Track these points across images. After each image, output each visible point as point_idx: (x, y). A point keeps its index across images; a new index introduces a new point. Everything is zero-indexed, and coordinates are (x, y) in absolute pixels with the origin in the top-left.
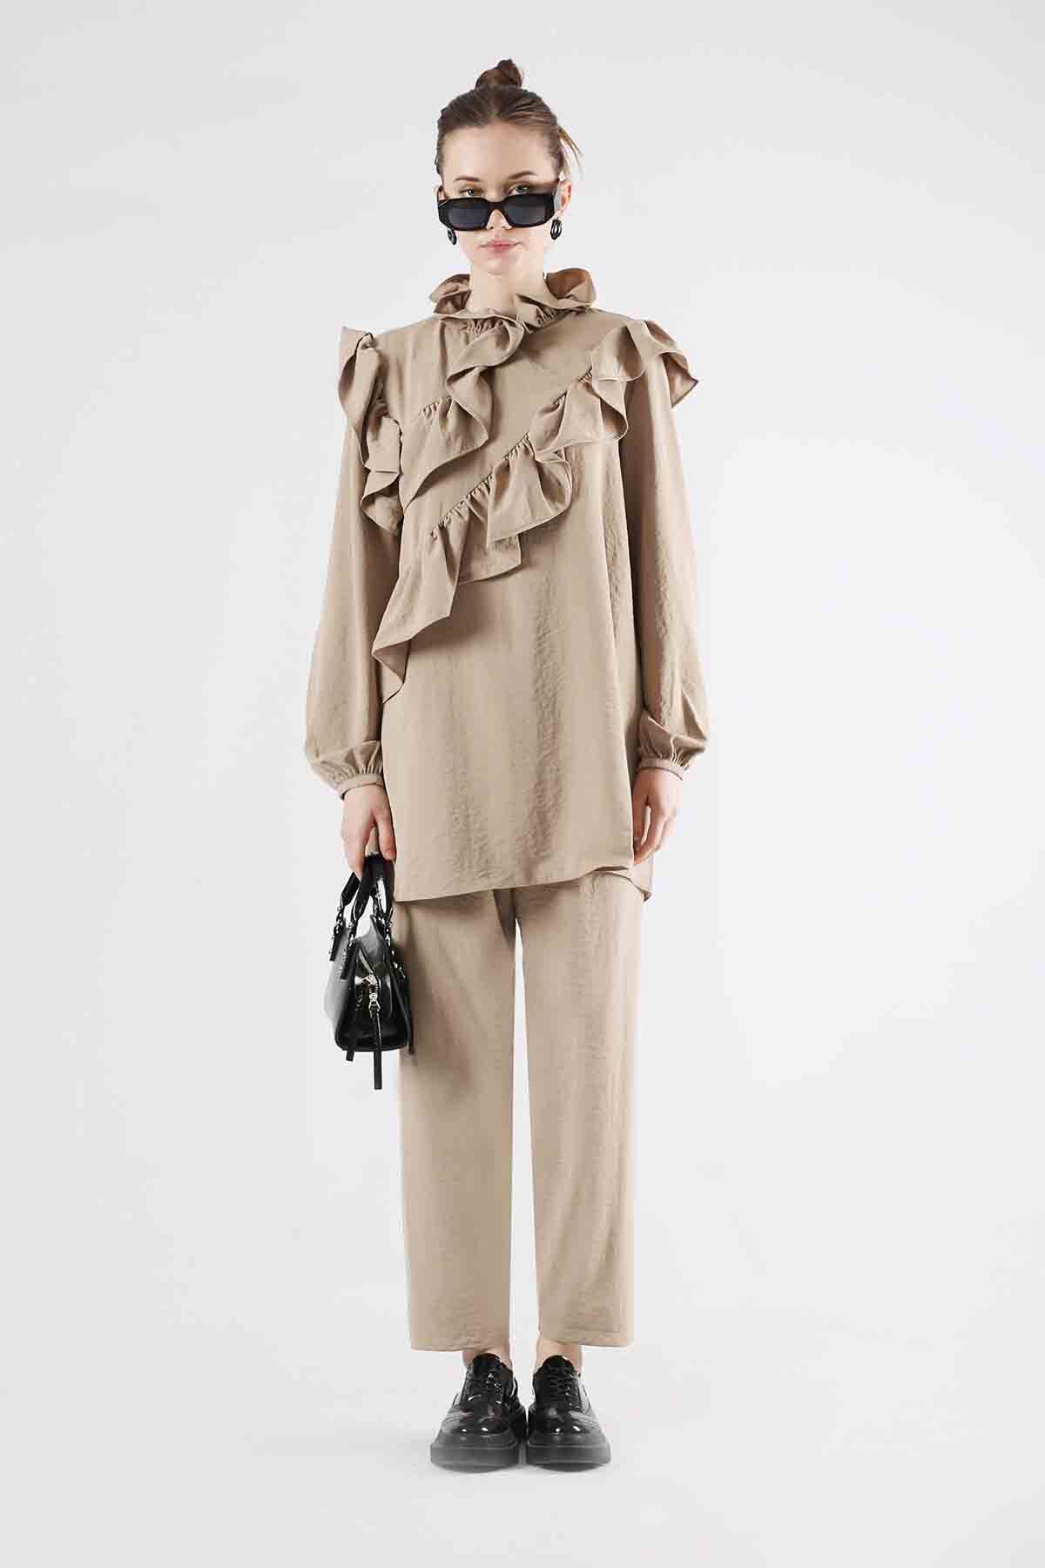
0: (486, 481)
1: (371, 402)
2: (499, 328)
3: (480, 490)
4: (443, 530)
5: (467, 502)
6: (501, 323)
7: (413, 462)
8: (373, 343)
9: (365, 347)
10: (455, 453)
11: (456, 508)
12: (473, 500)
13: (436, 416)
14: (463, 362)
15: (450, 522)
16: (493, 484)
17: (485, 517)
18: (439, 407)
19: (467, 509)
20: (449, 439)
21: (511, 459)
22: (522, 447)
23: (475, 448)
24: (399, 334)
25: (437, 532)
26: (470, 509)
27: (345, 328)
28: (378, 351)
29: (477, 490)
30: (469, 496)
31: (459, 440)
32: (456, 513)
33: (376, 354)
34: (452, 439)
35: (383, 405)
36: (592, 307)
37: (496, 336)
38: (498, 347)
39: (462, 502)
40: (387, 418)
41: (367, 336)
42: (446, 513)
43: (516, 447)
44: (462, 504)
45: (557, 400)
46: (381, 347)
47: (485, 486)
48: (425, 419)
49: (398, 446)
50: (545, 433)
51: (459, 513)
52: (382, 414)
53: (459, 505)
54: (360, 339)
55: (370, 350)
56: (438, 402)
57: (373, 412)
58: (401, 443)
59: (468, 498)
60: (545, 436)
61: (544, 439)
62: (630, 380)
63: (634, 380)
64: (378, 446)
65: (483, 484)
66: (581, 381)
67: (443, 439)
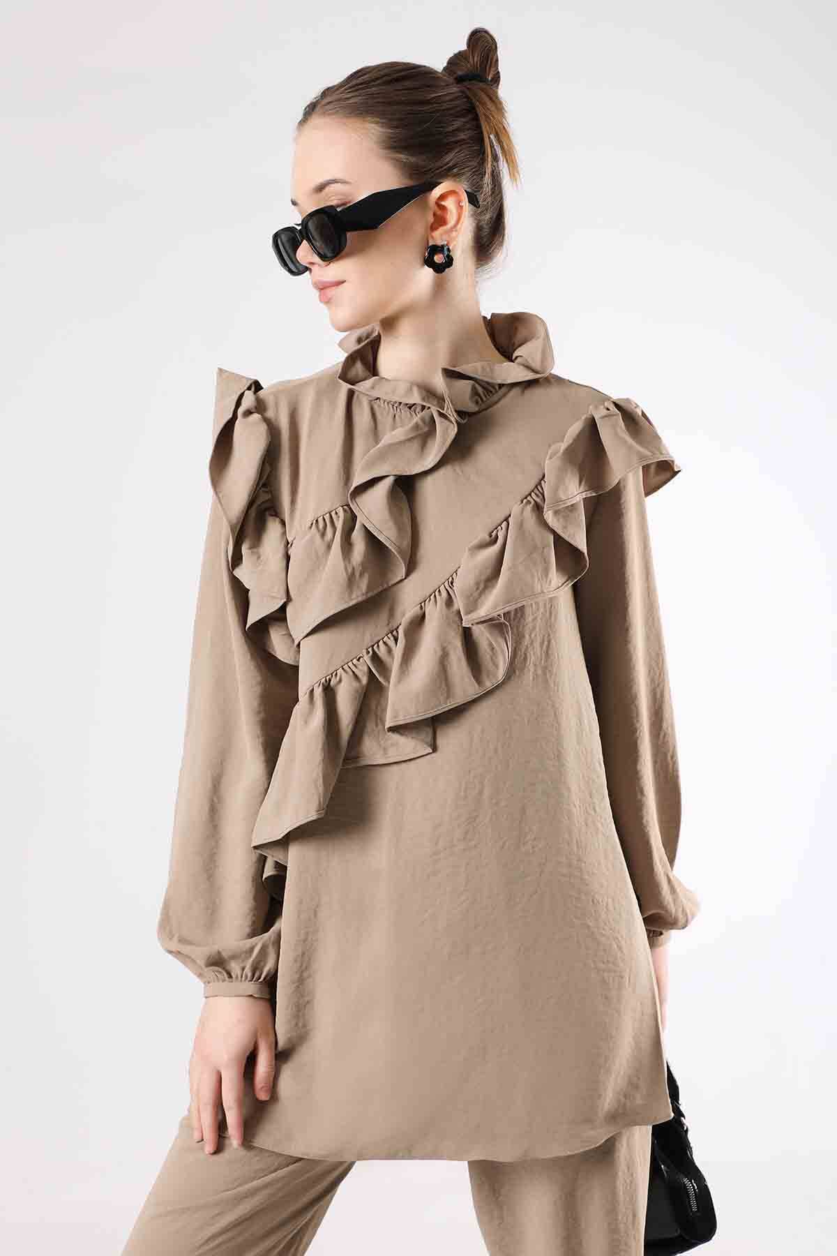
0: (395, 633)
1: (247, 512)
2: (423, 419)
3: (384, 643)
4: (327, 689)
5: (367, 658)
8: (260, 406)
10: (357, 597)
11: (350, 664)
12: (375, 658)
13: (335, 537)
14: (372, 464)
15: (340, 681)
16: (402, 636)
17: (388, 679)
18: (339, 524)
19: (366, 669)
20: (353, 573)
21: (429, 609)
22: (444, 594)
23: (385, 586)
24: (293, 392)
25: (318, 692)
26: (370, 669)
27: (221, 371)
28: (267, 421)
30: (370, 650)
31: (366, 576)
32: (349, 671)
33: (263, 428)
34: (357, 574)
35: (267, 497)
37: (420, 432)
38: (423, 445)
39: (359, 658)
40: (272, 515)
41: (249, 389)
42: (335, 669)
43: (437, 593)
44: (358, 660)
45: (496, 528)
46: (270, 414)
47: (392, 638)
48: (318, 537)
49: (285, 562)
50: (478, 584)
51: (353, 672)
52: (266, 509)
53: (355, 661)
54: (239, 393)
55: (256, 416)
56: (336, 513)
57: (255, 506)
58: (288, 558)
59: (368, 652)
60: (478, 589)
61: (476, 594)
62: (594, 494)
63: (600, 495)
64: (259, 557)
65: (390, 635)
66: (529, 498)
67: (345, 574)
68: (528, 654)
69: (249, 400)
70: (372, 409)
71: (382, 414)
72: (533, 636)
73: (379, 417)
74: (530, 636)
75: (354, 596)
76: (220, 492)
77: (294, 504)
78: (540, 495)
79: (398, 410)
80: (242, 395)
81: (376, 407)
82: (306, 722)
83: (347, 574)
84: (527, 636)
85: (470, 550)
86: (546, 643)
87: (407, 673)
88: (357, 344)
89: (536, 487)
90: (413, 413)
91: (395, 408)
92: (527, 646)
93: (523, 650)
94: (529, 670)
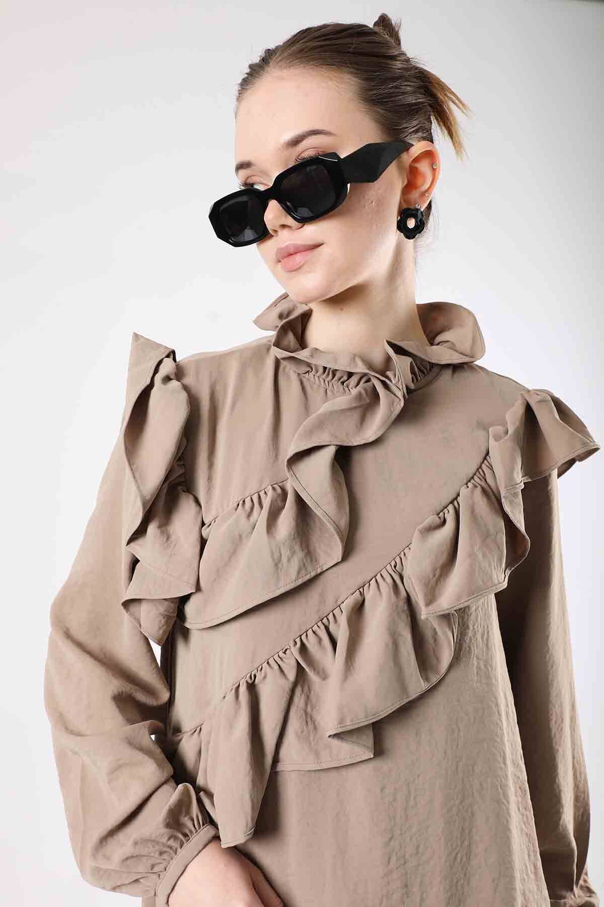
0: (325, 620)
1: (162, 486)
2: (366, 390)
3: (314, 632)
4: (252, 687)
5: (295, 651)
6: (368, 380)
7: (220, 573)
8: (179, 373)
9: (167, 379)
10: (286, 585)
11: (276, 657)
12: (303, 649)
13: (260, 517)
14: (310, 432)
15: (265, 677)
16: (342, 633)
18: (267, 503)
19: (293, 662)
20: (280, 559)
21: (370, 595)
22: (389, 579)
23: (318, 571)
24: (218, 361)
25: (243, 689)
26: (298, 662)
27: (136, 336)
28: (186, 388)
29: (310, 633)
30: (298, 640)
31: (295, 560)
32: (276, 667)
33: (184, 395)
34: (284, 558)
35: (181, 471)
36: (477, 363)
37: (362, 403)
38: (363, 419)
39: (286, 650)
40: (184, 491)
41: (168, 356)
42: (260, 663)
43: (379, 577)
44: (285, 653)
45: (442, 511)
46: (189, 380)
47: (323, 627)
48: (243, 519)
49: (199, 547)
50: (434, 570)
51: (279, 666)
52: (179, 484)
53: (281, 654)
54: (158, 360)
55: (174, 384)
56: (265, 493)
57: (168, 482)
58: (203, 542)
59: (296, 643)
60: (434, 575)
61: (433, 581)
62: (530, 480)
63: (535, 481)
64: (168, 538)
65: (320, 624)
66: (472, 481)
67: (270, 560)
68: (472, 648)
69: (168, 367)
70: (302, 383)
71: (312, 387)
72: (475, 627)
73: (308, 388)
74: (473, 626)
75: (281, 584)
76: (133, 464)
77: (211, 480)
78: (482, 478)
79: (331, 384)
80: (160, 362)
81: (304, 380)
82: (231, 727)
83: (274, 560)
84: (471, 628)
85: (421, 532)
86: (486, 636)
87: (352, 668)
88: (280, 321)
89: (478, 469)
90: (346, 389)
91: (326, 382)
92: (471, 638)
93: (467, 642)
94: (473, 664)
